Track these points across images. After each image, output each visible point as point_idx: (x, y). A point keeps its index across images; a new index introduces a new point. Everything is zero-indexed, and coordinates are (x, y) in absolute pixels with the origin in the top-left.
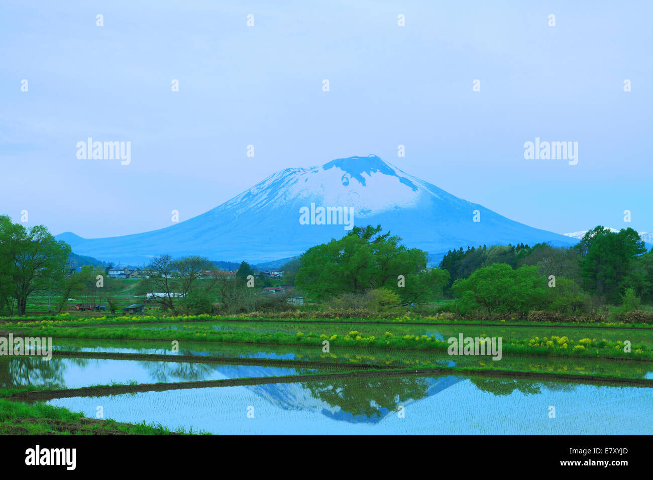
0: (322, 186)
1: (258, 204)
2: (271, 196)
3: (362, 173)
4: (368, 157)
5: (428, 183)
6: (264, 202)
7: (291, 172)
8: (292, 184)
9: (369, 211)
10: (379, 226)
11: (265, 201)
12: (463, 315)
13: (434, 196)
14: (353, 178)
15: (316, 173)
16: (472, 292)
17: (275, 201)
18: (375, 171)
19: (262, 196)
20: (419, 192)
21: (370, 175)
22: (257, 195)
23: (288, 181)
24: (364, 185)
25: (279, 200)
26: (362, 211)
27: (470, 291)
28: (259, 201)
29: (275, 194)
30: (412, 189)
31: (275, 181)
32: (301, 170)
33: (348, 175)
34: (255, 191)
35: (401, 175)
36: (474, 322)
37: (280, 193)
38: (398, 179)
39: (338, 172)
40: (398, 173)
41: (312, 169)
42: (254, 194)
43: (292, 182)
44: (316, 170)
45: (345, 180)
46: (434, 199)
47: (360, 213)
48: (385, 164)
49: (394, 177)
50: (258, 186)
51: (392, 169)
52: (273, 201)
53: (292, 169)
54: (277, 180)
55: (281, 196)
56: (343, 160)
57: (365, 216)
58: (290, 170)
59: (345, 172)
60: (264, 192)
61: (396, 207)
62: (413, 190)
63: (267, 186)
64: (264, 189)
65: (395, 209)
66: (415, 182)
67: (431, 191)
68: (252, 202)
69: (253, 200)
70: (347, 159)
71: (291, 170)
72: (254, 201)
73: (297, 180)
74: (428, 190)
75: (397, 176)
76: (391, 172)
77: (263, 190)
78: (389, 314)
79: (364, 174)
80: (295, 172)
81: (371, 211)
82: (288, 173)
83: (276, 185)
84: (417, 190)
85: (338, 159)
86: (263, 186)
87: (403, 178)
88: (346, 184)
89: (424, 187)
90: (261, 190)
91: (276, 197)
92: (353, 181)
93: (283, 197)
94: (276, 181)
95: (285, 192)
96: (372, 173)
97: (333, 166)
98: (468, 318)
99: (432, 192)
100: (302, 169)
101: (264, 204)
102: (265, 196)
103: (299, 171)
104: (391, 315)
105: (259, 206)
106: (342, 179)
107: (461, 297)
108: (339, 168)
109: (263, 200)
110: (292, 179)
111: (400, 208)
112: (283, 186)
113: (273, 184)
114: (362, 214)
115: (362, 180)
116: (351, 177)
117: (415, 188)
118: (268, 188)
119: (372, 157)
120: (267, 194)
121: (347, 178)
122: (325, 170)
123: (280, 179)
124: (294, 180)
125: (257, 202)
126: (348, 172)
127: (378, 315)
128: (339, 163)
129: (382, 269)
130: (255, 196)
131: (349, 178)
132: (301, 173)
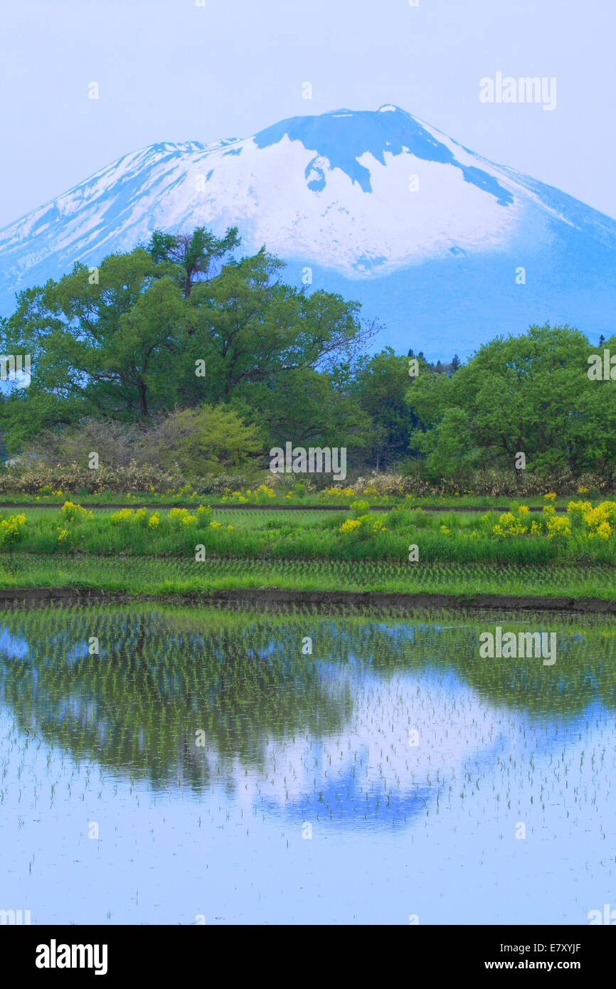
0: (251, 191)
1: (77, 241)
2: (113, 218)
3: (360, 155)
4: (378, 112)
5: (540, 183)
6: (93, 236)
7: (166, 154)
8: (171, 186)
9: (380, 260)
10: (233, 233)
11: (97, 232)
12: (435, 481)
13: (557, 219)
14: (338, 170)
15: (235, 157)
16: (461, 413)
17: (124, 235)
18: (397, 152)
19: (87, 219)
20: (515, 207)
21: (383, 163)
22: (74, 216)
23: (161, 179)
24: (367, 188)
25: (136, 230)
26: (362, 260)
27: (458, 408)
28: (81, 232)
29: (123, 212)
30: (497, 199)
31: (124, 176)
32: (195, 148)
33: (324, 162)
34: (68, 205)
35: (468, 161)
36: (465, 500)
37: (138, 210)
38: (459, 172)
39: (294, 153)
40: (459, 155)
41: (224, 144)
42: (66, 213)
43: (170, 179)
44: (235, 146)
45: (314, 175)
46: (556, 227)
47: (354, 266)
48: (424, 131)
49: (448, 167)
50: (78, 193)
51: (442, 147)
52: (117, 232)
53: (171, 144)
54: (128, 174)
55: (140, 220)
56: (309, 120)
57: (368, 272)
58: (164, 149)
59: (314, 153)
60: (93, 209)
61: (453, 250)
62: (499, 202)
63: (101, 192)
64: (94, 199)
65: (452, 255)
66: (504, 181)
67: (549, 205)
68: (62, 235)
69: (63, 230)
70: (321, 117)
71: (167, 146)
72: (66, 232)
73: (184, 175)
74: (539, 202)
75: (456, 164)
76: (439, 153)
77: (93, 203)
78: (216, 481)
79: (366, 160)
80: (177, 154)
81: (385, 259)
82: (158, 157)
83: (126, 190)
84: (512, 201)
85: (296, 118)
86: (92, 191)
87: (472, 168)
88: (317, 186)
89: (530, 194)
90: (85, 203)
91: (127, 223)
92: (338, 178)
93: (146, 221)
94: (128, 179)
95: (151, 209)
96: (388, 155)
97: (281, 137)
98: (450, 491)
99: (554, 207)
100: (197, 144)
101: (95, 242)
102: (97, 220)
103: (190, 151)
104: (221, 484)
105: (80, 245)
106: (307, 173)
107: (431, 427)
108: (298, 144)
109: (92, 231)
110: (170, 173)
111: (463, 251)
112: (147, 193)
113: (119, 187)
114: (361, 267)
115: (361, 176)
116: (332, 168)
117: (504, 197)
118: (104, 197)
119: (390, 112)
120: (101, 213)
121: (320, 171)
122: (261, 147)
123: (136, 174)
124: (177, 174)
125: (75, 236)
126: (322, 153)
127: (183, 484)
128: (299, 129)
129: (224, 355)
130: (68, 219)
131: (326, 171)
132: (195, 156)
